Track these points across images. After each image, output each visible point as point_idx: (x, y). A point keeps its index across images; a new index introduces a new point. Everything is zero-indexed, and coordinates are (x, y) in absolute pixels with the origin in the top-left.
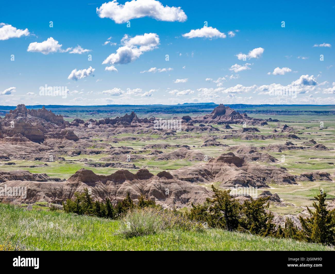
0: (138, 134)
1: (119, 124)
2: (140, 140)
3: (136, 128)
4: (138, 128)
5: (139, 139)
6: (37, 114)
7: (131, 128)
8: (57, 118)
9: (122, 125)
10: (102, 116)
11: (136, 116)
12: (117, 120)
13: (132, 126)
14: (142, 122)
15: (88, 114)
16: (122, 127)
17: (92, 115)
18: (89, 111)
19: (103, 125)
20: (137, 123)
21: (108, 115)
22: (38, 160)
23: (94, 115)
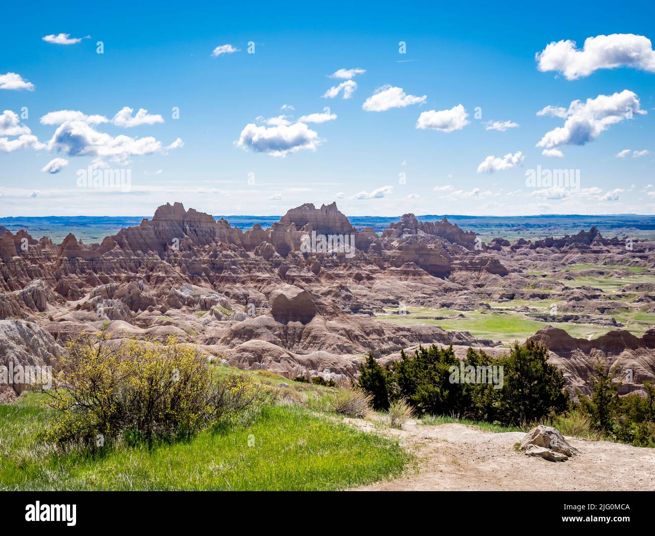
0: (605, 265)
1: (571, 248)
2: (612, 276)
3: (601, 255)
4: (604, 254)
5: (611, 274)
6: (434, 230)
7: (593, 255)
8: (466, 237)
9: (576, 250)
10: (534, 233)
11: (599, 234)
12: (566, 241)
13: (595, 252)
14: (609, 244)
15: (510, 230)
16: (577, 253)
17: (516, 232)
18: (511, 226)
19: (542, 249)
20: (600, 245)
21: (544, 233)
22: (445, 308)
23: (521, 232)
